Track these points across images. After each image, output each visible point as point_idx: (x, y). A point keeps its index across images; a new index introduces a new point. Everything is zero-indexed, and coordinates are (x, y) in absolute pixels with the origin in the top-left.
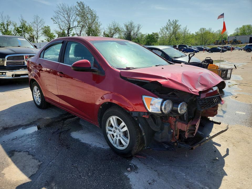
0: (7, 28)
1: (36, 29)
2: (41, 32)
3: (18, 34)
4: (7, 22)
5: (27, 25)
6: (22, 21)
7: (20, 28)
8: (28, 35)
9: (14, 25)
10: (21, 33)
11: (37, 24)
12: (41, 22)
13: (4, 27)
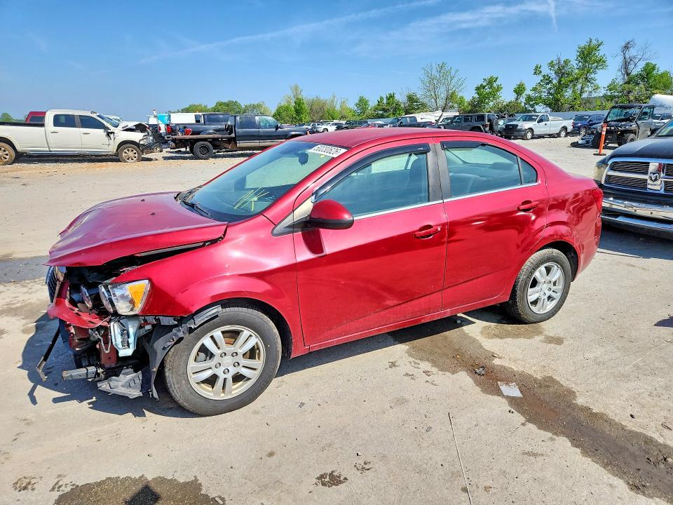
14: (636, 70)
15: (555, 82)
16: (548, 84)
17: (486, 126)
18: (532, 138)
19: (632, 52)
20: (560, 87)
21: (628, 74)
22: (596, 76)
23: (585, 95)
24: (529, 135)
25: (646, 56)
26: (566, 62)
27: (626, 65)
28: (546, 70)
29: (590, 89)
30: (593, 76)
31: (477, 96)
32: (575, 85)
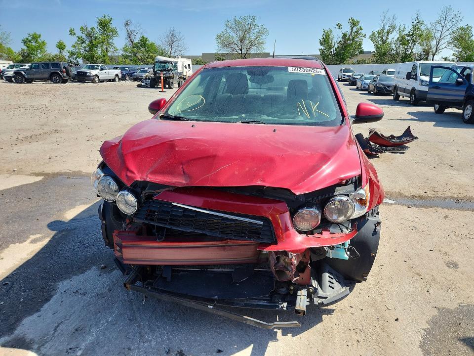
0: (387, 38)
1: (438, 35)
2: (446, 40)
3: (401, 46)
4: (389, 28)
5: (422, 28)
6: (415, 22)
7: (409, 36)
8: (420, 48)
9: (400, 32)
10: (407, 45)
11: (443, 24)
12: (454, 20)
13: (382, 37)
14: (137, 40)
15: (87, 42)
16: (82, 43)
17: (63, 72)
18: (99, 82)
19: (131, 28)
20: (92, 46)
21: (132, 42)
22: (114, 41)
23: (110, 54)
24: (97, 80)
25: (140, 32)
26: (93, 29)
27: (129, 35)
28: (79, 33)
29: (112, 50)
30: (111, 41)
31: (25, 48)
32: (102, 46)
